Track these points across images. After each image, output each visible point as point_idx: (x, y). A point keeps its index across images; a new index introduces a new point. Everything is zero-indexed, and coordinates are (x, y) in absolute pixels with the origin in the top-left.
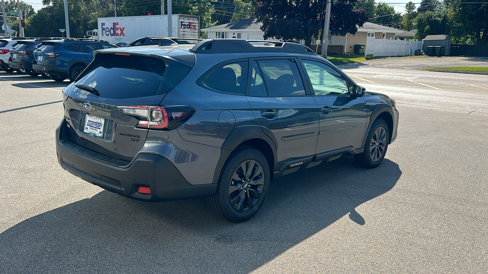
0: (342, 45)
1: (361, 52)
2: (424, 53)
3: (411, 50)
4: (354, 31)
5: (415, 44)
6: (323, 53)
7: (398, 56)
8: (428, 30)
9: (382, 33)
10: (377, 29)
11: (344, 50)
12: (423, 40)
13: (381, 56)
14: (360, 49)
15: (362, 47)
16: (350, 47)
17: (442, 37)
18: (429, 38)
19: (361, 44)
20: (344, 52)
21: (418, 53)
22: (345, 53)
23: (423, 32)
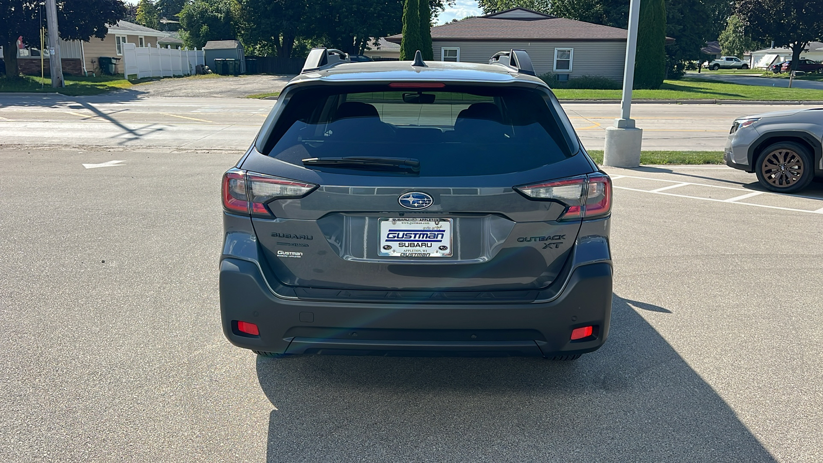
0: (77, 57)
1: (114, 70)
2: (210, 71)
3: (190, 65)
4: (102, 33)
5: (194, 56)
6: (55, 74)
7: (175, 76)
8: (207, 33)
9: (138, 36)
10: (129, 29)
11: (82, 68)
12: (203, 48)
13: (149, 78)
14: (110, 65)
15: (114, 61)
16: (92, 62)
17: (231, 44)
18: (211, 45)
19: (112, 57)
20: (83, 71)
21: (200, 71)
22: (85, 72)
23: (198, 36)
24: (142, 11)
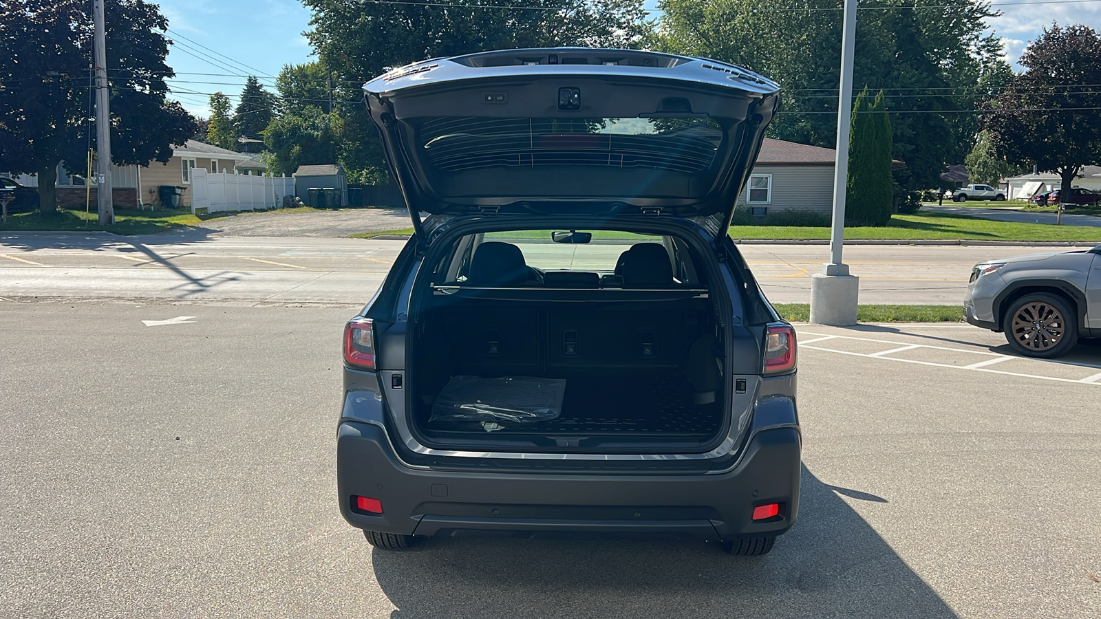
0: (132, 186)
1: (177, 202)
2: (301, 203)
3: (276, 195)
4: (165, 156)
5: (282, 185)
6: (103, 208)
7: (256, 210)
8: (298, 155)
9: (210, 159)
10: (199, 151)
11: (138, 199)
12: (293, 175)
13: (223, 212)
14: (173, 196)
15: (178, 191)
16: (151, 192)
17: (329, 170)
18: (304, 170)
19: (175, 186)
20: (138, 202)
21: (289, 203)
22: (140, 205)
23: (287, 159)
24: (215, 128)
